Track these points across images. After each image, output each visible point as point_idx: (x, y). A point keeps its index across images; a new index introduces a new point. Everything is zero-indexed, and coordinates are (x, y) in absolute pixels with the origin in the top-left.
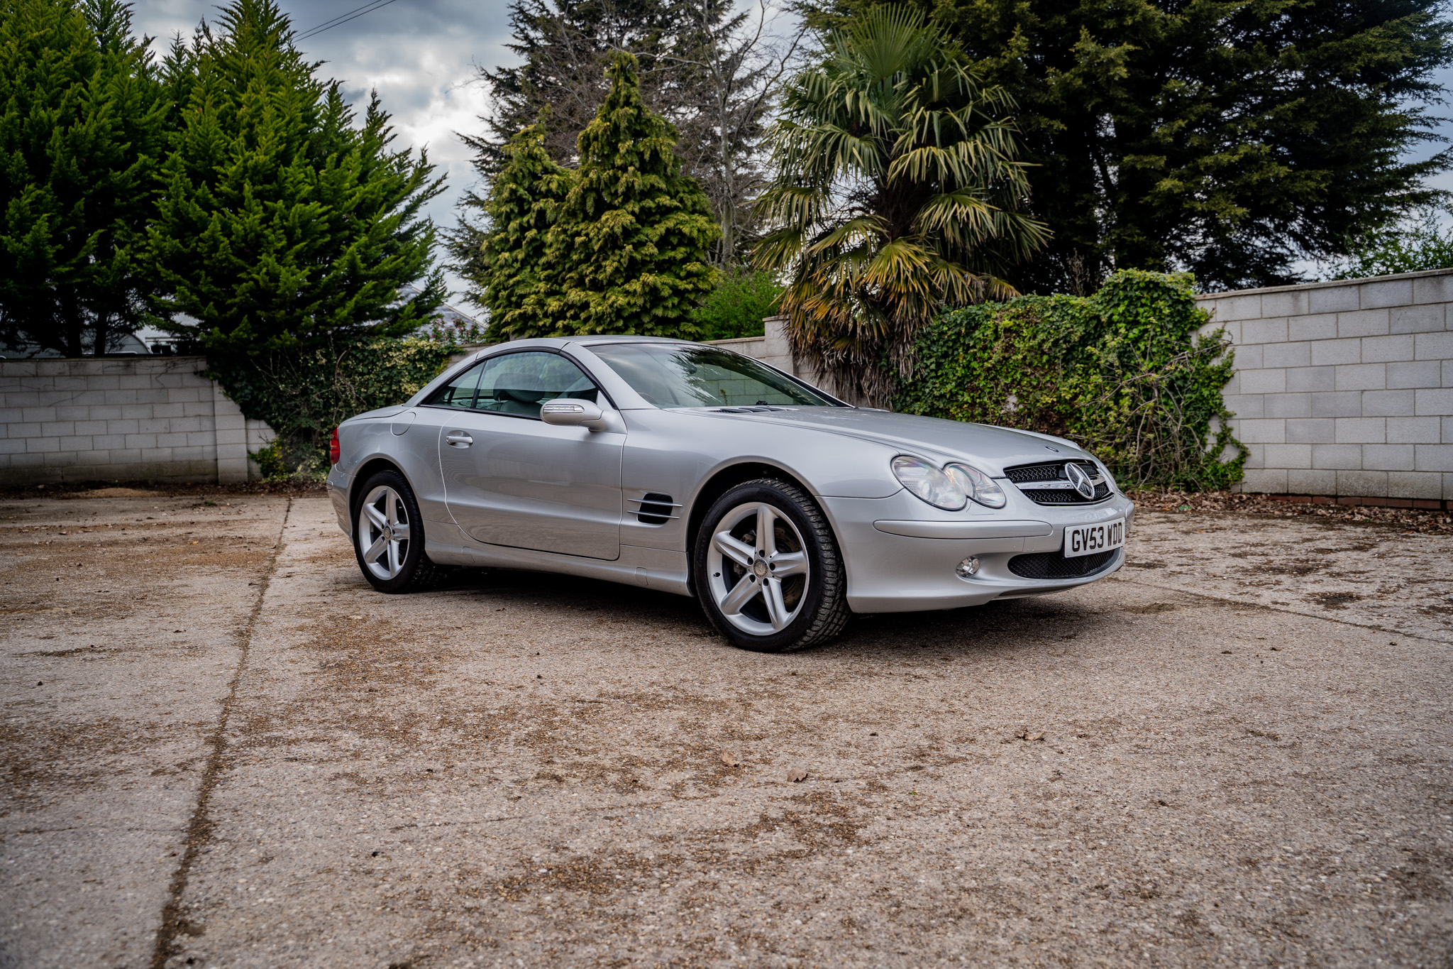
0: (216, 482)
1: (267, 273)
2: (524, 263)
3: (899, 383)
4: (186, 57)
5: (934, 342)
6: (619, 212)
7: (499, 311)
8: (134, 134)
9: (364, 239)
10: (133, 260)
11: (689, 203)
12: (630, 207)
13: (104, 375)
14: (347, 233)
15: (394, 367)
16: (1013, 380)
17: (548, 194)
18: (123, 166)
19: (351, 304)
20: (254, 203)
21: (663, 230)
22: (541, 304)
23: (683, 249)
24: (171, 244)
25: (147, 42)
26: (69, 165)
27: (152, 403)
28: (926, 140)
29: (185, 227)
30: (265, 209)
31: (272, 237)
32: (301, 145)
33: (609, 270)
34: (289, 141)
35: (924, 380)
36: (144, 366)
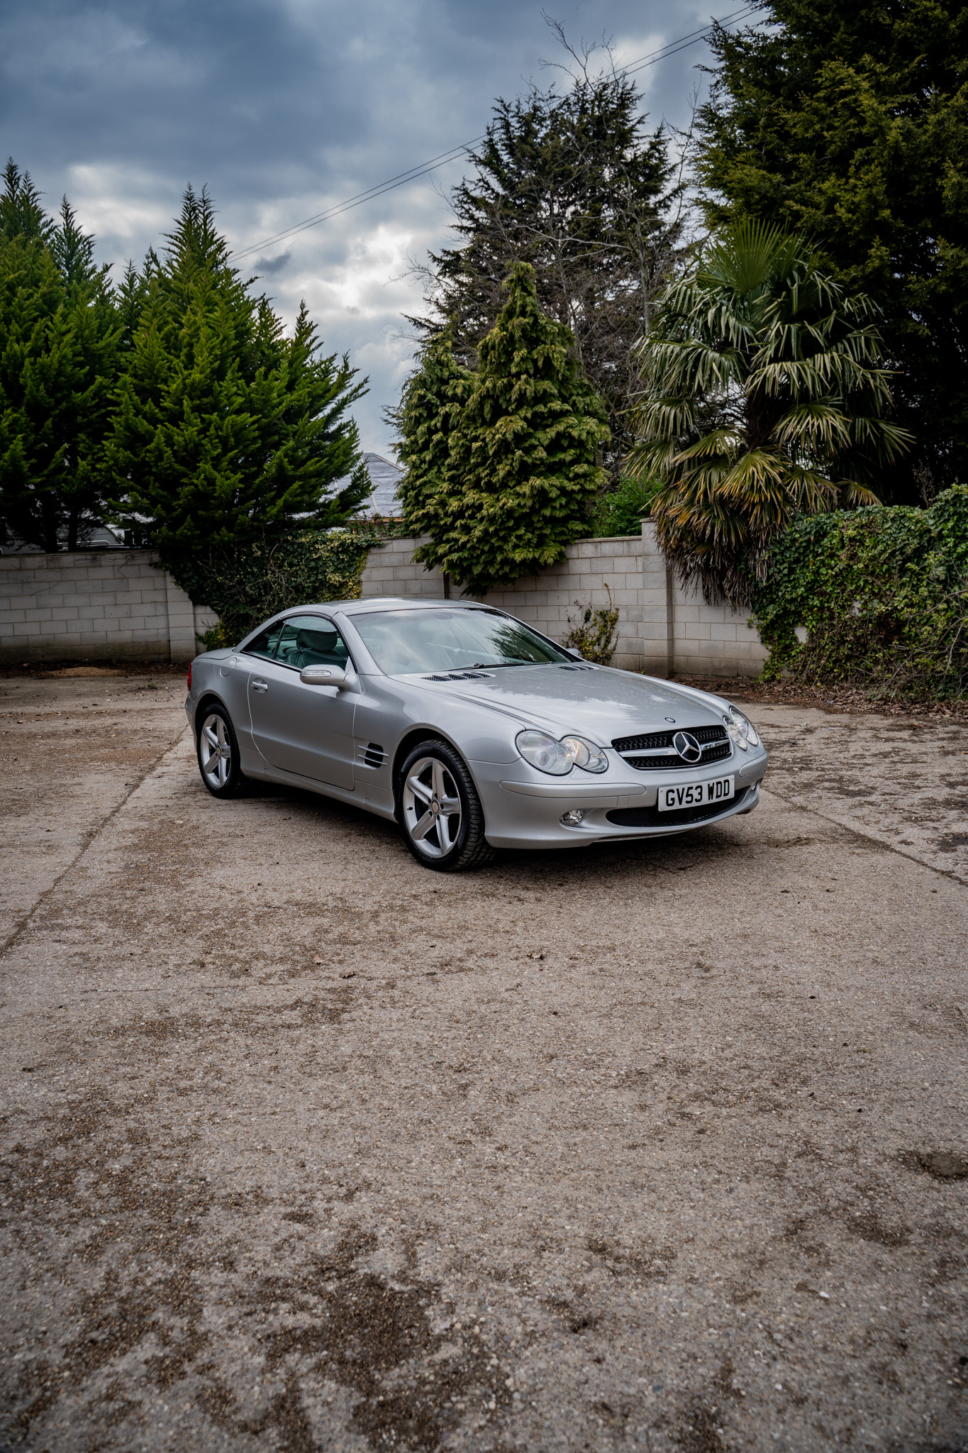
0: (168, 661)
1: (205, 479)
2: (432, 464)
3: (756, 586)
4: (137, 283)
5: (787, 548)
6: (513, 418)
7: (409, 509)
8: (92, 359)
9: (291, 443)
10: (94, 469)
11: (581, 406)
12: (522, 413)
13: (75, 567)
14: (276, 438)
15: (320, 558)
16: (857, 587)
17: (454, 399)
18: (82, 387)
19: (280, 502)
20: (192, 416)
21: (553, 434)
22: (443, 504)
23: (572, 451)
24: (123, 454)
25: (106, 269)
26: (38, 390)
27: (115, 591)
28: (783, 355)
29: (135, 440)
30: (203, 420)
31: (208, 447)
32: (234, 360)
33: (502, 473)
34: (223, 358)
35: (778, 584)
36: (107, 559)
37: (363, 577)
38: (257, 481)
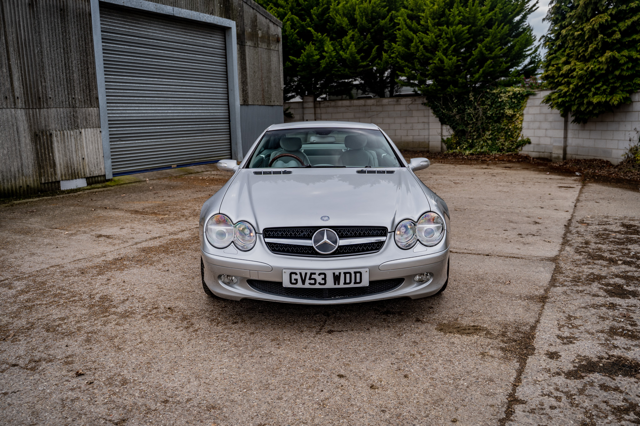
0: (428, 152)
1: (439, 59)
6: (602, 15)
9: (489, 40)
10: (390, 57)
13: (389, 105)
15: (502, 101)
18: (384, 18)
20: (433, 28)
21: (629, 23)
24: (403, 49)
26: (362, 20)
27: (406, 117)
29: (407, 41)
30: (439, 30)
31: (442, 43)
33: (591, 50)
36: (403, 101)
37: (525, 112)
38: (469, 61)
